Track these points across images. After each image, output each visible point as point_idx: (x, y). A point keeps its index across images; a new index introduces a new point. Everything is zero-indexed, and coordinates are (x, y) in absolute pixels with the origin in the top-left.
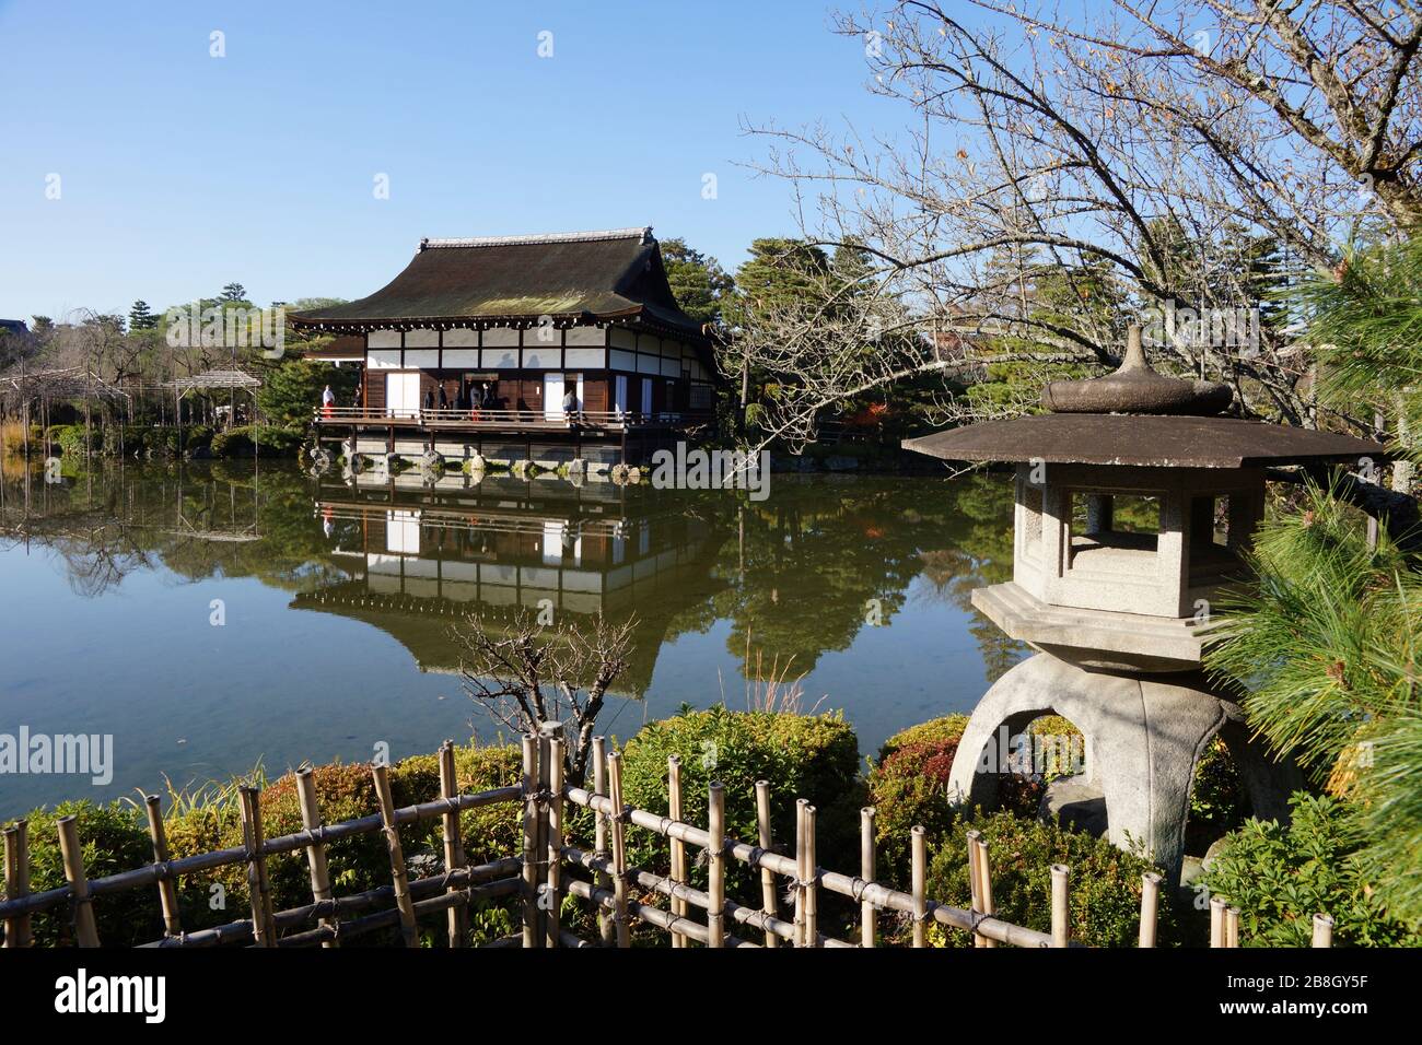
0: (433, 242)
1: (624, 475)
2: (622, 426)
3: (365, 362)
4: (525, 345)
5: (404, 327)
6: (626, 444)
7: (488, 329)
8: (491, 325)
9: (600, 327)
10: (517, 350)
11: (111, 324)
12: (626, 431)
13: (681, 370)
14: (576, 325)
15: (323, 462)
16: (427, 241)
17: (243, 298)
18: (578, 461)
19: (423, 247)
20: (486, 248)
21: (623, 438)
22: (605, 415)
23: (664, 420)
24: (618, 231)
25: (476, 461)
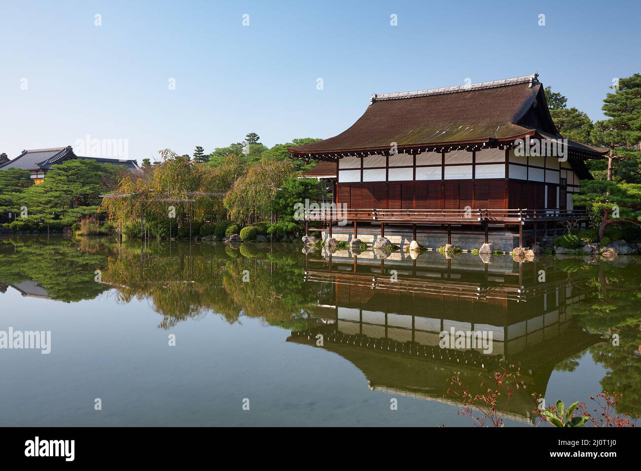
0: (380, 97)
1: (522, 255)
2: (520, 219)
3: (337, 179)
4: (445, 163)
5: (362, 154)
6: (523, 233)
7: (420, 153)
8: (423, 150)
9: (501, 148)
10: (441, 168)
11: (183, 160)
12: (523, 223)
13: (560, 178)
14: (485, 148)
15: (310, 245)
16: (376, 96)
17: (257, 142)
18: (487, 245)
19: (374, 101)
20: (416, 98)
21: (521, 229)
22: (506, 212)
23: (550, 215)
24: (511, 79)
25: (414, 245)
